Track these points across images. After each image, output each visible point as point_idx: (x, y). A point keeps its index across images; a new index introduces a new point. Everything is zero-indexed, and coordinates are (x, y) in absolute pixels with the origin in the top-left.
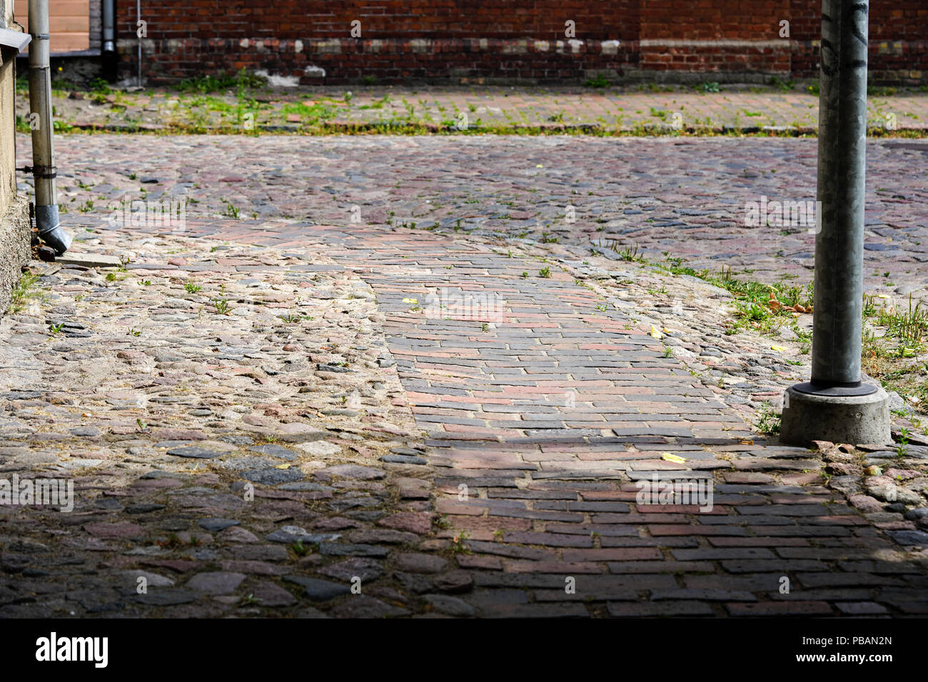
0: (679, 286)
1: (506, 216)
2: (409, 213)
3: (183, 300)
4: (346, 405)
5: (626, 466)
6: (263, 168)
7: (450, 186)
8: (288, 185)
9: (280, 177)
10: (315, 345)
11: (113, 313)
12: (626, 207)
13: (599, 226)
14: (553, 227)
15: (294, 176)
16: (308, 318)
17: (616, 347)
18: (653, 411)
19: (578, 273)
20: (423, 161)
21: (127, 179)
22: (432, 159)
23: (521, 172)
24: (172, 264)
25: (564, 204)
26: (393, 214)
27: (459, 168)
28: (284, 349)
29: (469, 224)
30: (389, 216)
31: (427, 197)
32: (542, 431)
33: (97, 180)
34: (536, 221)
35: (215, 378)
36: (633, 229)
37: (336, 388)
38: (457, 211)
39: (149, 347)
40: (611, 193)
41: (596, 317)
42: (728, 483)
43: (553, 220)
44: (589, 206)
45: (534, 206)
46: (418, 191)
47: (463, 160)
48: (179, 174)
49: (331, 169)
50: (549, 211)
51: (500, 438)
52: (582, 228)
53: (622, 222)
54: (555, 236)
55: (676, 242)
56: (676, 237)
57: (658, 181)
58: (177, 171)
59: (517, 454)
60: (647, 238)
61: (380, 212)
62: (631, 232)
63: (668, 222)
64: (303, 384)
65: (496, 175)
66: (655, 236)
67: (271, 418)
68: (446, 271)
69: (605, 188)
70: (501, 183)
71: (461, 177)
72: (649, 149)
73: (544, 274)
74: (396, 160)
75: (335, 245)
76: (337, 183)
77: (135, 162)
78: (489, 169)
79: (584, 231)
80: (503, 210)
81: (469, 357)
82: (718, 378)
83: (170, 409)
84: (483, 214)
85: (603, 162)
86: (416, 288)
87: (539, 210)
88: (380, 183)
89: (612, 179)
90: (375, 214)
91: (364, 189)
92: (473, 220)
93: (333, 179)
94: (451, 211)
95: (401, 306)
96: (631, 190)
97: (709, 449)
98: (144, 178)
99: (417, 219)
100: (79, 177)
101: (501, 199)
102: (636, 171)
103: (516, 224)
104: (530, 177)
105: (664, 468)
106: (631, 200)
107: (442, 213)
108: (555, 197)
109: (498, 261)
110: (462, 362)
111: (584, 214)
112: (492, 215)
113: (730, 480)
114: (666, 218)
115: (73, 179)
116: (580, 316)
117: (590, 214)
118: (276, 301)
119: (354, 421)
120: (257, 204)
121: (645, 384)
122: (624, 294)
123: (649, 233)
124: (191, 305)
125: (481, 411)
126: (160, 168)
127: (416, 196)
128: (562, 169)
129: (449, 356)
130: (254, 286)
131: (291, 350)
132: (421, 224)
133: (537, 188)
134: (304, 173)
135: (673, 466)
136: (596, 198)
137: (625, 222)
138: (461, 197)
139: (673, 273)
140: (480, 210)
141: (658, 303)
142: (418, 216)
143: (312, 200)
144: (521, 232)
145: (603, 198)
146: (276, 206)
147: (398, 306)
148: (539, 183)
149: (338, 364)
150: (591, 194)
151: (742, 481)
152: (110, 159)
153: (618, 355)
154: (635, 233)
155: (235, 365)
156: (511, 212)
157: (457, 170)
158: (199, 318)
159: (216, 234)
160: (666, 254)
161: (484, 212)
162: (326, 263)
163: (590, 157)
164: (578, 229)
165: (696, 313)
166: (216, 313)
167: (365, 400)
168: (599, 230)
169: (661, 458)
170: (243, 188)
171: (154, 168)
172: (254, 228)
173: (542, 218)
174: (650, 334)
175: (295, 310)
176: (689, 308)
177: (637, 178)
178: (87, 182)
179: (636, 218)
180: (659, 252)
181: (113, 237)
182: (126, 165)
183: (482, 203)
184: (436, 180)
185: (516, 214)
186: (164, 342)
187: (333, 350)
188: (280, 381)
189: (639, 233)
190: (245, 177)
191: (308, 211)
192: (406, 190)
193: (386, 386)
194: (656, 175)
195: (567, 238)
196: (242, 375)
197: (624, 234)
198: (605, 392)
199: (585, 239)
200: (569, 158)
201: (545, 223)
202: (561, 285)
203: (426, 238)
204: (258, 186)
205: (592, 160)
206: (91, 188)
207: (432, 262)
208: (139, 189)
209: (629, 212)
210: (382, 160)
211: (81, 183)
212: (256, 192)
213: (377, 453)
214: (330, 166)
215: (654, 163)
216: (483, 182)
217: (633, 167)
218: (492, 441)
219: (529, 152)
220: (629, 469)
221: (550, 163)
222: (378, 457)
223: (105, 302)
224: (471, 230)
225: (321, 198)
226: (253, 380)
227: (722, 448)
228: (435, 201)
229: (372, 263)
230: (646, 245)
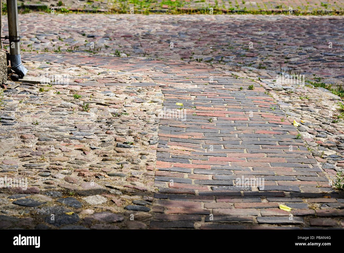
0: (316, 94)
1: (244, 55)
2: (201, 53)
3: (70, 103)
4: (123, 169)
5: (258, 213)
6: (143, 31)
7: (223, 40)
8: (151, 39)
9: (149, 35)
10: (122, 131)
11: (33, 110)
12: (299, 51)
13: (286, 60)
14: (265, 61)
15: (155, 34)
16: (126, 114)
17: (274, 132)
18: (282, 174)
19: (267, 87)
20: (215, 27)
21: (81, 36)
22: (219, 26)
23: (256, 33)
24: (76, 82)
25: (272, 50)
26: (193, 54)
27: (230, 31)
28: (106, 133)
29: (227, 59)
30: (192, 54)
31: (211, 45)
32: (220, 187)
33: (67, 36)
34: (257, 58)
35: (63, 151)
36: (301, 62)
37: (121, 158)
38: (223, 52)
39: (38, 132)
40: (294, 44)
41: (268, 114)
42: (311, 226)
43: (265, 57)
44: (283, 51)
45: (258, 50)
46: (208, 42)
47: (233, 27)
48: (105, 33)
49: (173, 31)
50: (264, 53)
51: (197, 192)
52: (278, 61)
53: (297, 59)
54: (265, 65)
55: (320, 69)
56: (320, 67)
57: (317, 38)
58: (105, 32)
59: (202, 203)
60: (307, 67)
61: (188, 52)
62: (300, 64)
63: (318, 59)
64: (105, 156)
65: (245, 34)
66: (310, 66)
67: (81, 177)
68: (205, 86)
69: (292, 41)
70: (246, 38)
71: (229, 35)
72: (317, 22)
73: (251, 88)
74: (203, 27)
75: (158, 71)
76: (173, 38)
77: (88, 28)
78: (242, 31)
79: (279, 63)
80: (243, 52)
81: (198, 138)
82: (322, 151)
83: (29, 172)
84: (234, 54)
85: (294, 28)
86: (186, 96)
87: (260, 52)
88: (192, 38)
89: (296, 37)
90: (186, 54)
91: (184, 41)
92: (229, 57)
93: (172, 36)
94: (220, 52)
95: (174, 107)
96: (304, 43)
97: (306, 201)
98: (89, 35)
99: (205, 56)
100: (60, 35)
101: (244, 47)
102: (308, 33)
103: (248, 59)
104: (260, 36)
105: (278, 214)
106: (302, 48)
107: (216, 54)
108: (268, 46)
109: (231, 80)
110: (193, 141)
111: (280, 54)
112: (238, 55)
113: (312, 224)
114: (317, 57)
115: (57, 36)
116: (261, 113)
117: (283, 54)
118: (114, 104)
119: (123, 180)
120: (134, 48)
121: (283, 155)
122: (287, 99)
123: (308, 64)
124: (73, 106)
125: (192, 173)
126: (97, 30)
127: (206, 45)
128: (275, 32)
129: (187, 137)
130: (108, 95)
131: (109, 134)
132: (205, 59)
133: (262, 41)
134: (160, 33)
135: (283, 213)
136: (286, 46)
137: (298, 59)
138: (226, 46)
139: (315, 86)
140: (233, 52)
141: (302, 104)
142: (205, 55)
143: (159, 46)
144: (249, 63)
145: (290, 47)
146: (143, 49)
147: (173, 107)
148: (263, 38)
149: (128, 143)
150: (285, 45)
151: (319, 224)
152: (78, 26)
153: (273, 137)
154: (302, 64)
155: (78, 142)
156: (247, 53)
157: (228, 32)
158: (73, 113)
159: (105, 65)
160: (314, 75)
161: (234, 53)
162: (148, 82)
163: (289, 26)
164: (276, 62)
165: (320, 110)
166: (83, 111)
167: (133, 166)
168: (285, 63)
169: (279, 207)
170: (131, 40)
171: (95, 30)
172: (124, 62)
173: (260, 56)
174: (293, 124)
175: (121, 109)
176: (317, 107)
177: (308, 36)
178: (62, 37)
179: (303, 57)
180: (311, 74)
181: (57, 67)
182: (83, 29)
183: (235, 48)
184: (218, 37)
185: (249, 54)
186: (47, 129)
187: (130, 134)
188: (95, 153)
189: (304, 64)
190: (133, 35)
191: (156, 52)
192: (203, 42)
193: (148, 157)
194: (317, 35)
195: (270, 66)
196: (77, 149)
197: (297, 64)
198: (261, 160)
199: (279, 67)
200: (280, 26)
201: (261, 59)
202: (258, 94)
203: (203, 67)
204: (138, 39)
205: (290, 27)
206: (64, 40)
207: (199, 81)
208: (84, 40)
209: (300, 54)
210: (197, 26)
211: (60, 38)
212: (136, 42)
213: (125, 204)
214: (173, 30)
215: (317, 29)
216: (238, 38)
217: (308, 31)
218: (191, 195)
219: (263, 23)
220: (259, 215)
221: (271, 29)
222: (124, 206)
223: (32, 104)
224: (227, 62)
225: (164, 45)
226: (82, 152)
227: (313, 200)
228: (214, 47)
229: (171, 82)
230: (306, 70)
